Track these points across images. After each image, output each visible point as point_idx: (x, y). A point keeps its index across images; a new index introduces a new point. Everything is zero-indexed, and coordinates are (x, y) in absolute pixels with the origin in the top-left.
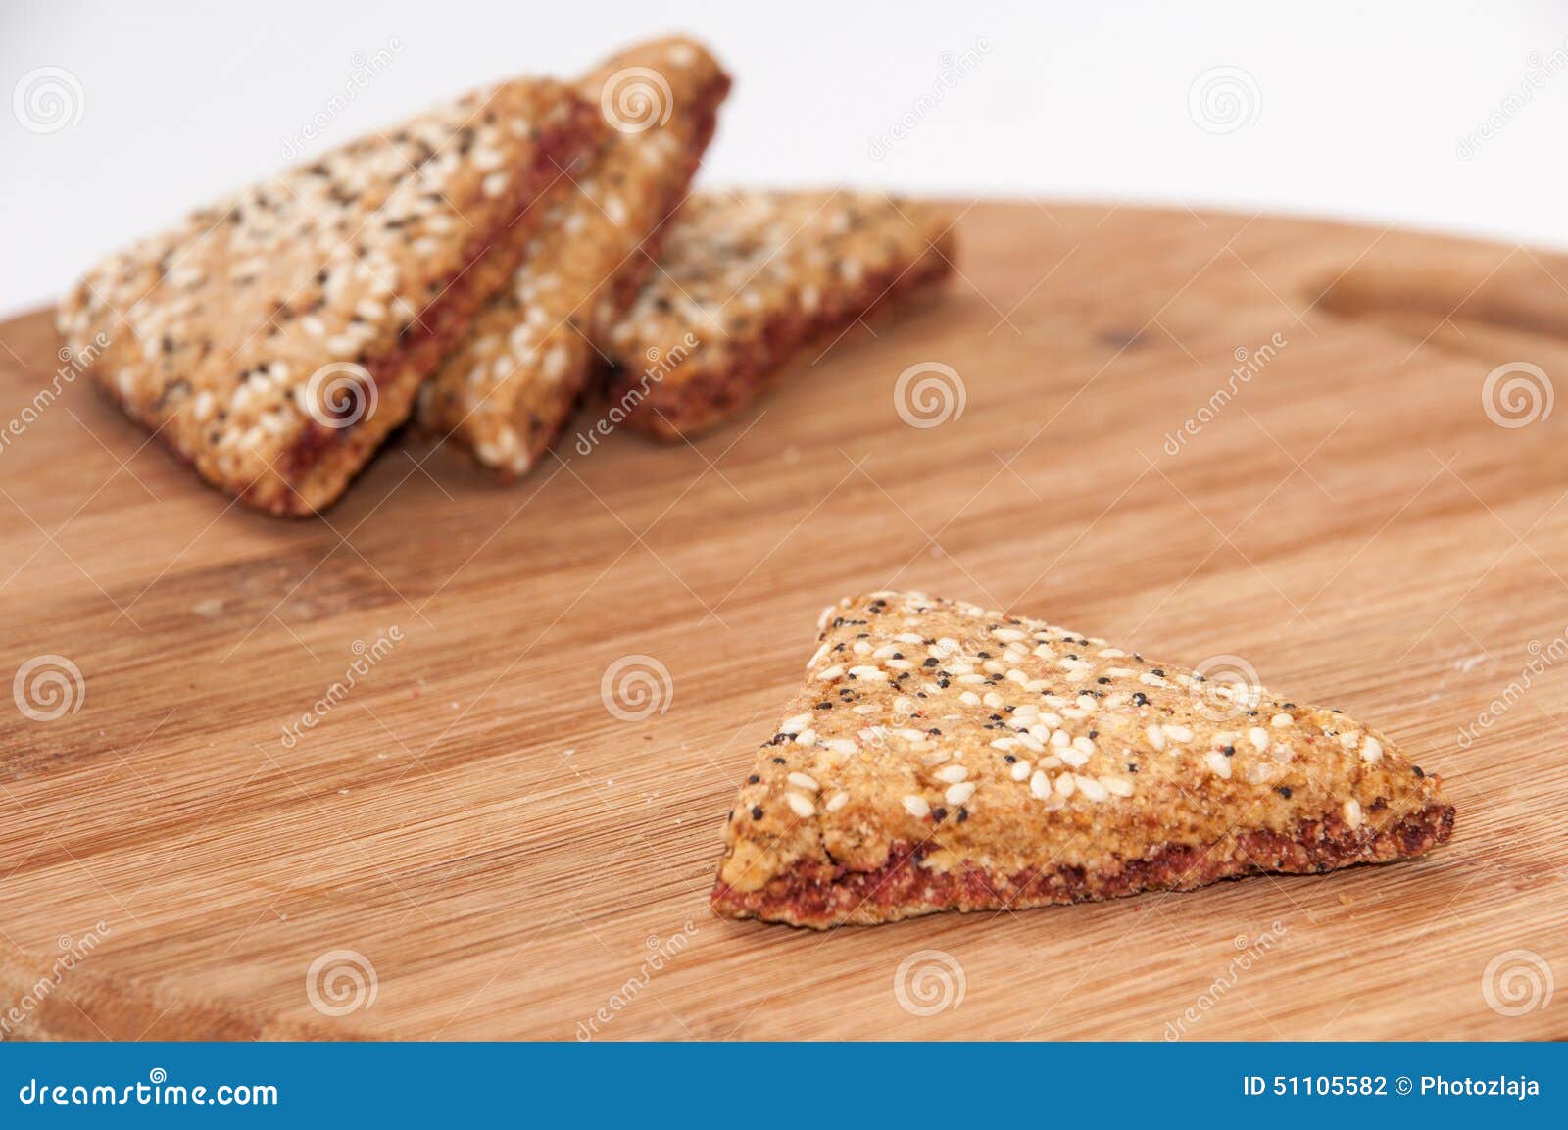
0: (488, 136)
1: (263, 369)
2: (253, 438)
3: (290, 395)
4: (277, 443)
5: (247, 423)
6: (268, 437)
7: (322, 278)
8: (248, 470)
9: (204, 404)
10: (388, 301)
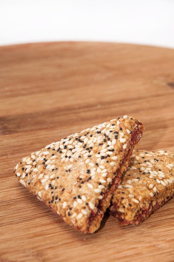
0: (121, 134)
1: (79, 197)
2: (80, 216)
3: (87, 204)
4: (86, 217)
5: (77, 211)
6: (84, 215)
7: (89, 172)
8: (79, 224)
9: (65, 205)
10: (106, 178)
